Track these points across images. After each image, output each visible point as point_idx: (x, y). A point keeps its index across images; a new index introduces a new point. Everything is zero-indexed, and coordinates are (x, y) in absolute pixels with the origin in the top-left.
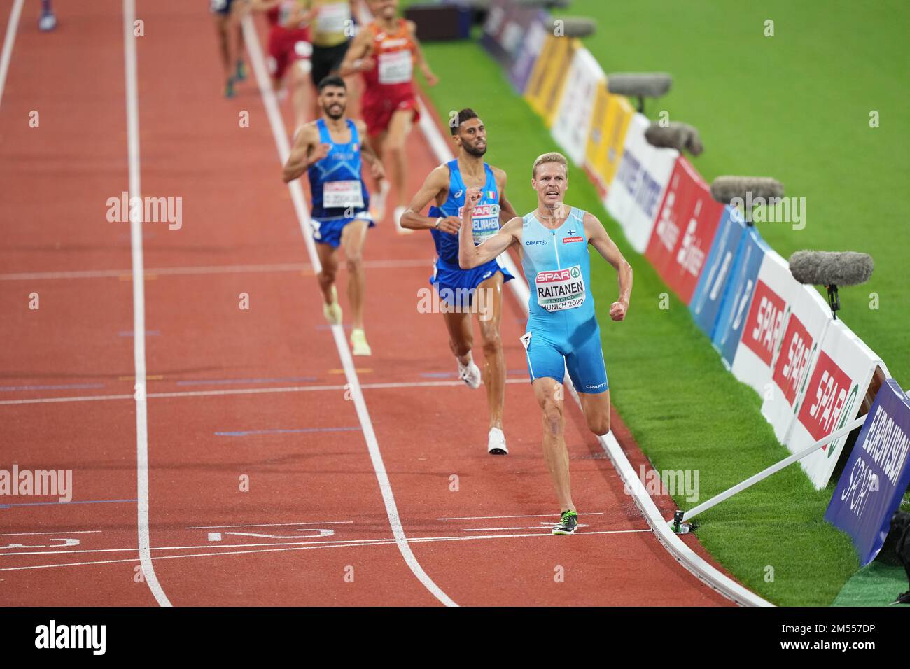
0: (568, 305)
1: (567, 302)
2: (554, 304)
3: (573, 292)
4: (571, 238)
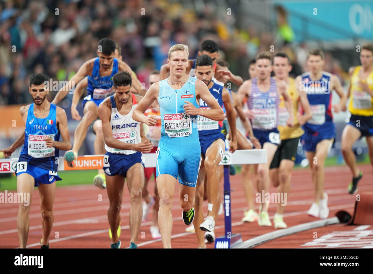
0: (181, 134)
1: (180, 133)
2: (173, 133)
3: (184, 127)
4: (186, 96)
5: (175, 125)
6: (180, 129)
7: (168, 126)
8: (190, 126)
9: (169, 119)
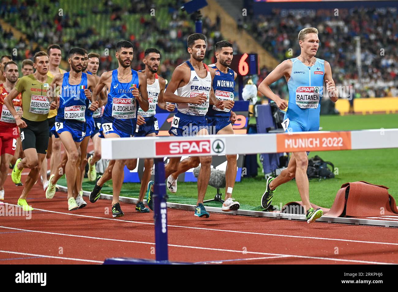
1: (310, 105)
2: (304, 104)
3: (314, 100)
4: (318, 72)
5: (307, 97)
6: (311, 101)
7: (300, 98)
8: (318, 100)
9: (302, 91)
